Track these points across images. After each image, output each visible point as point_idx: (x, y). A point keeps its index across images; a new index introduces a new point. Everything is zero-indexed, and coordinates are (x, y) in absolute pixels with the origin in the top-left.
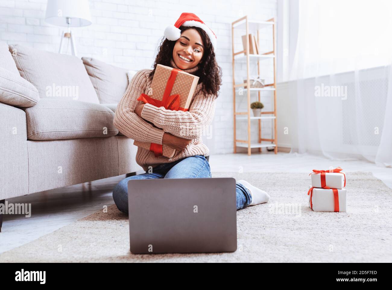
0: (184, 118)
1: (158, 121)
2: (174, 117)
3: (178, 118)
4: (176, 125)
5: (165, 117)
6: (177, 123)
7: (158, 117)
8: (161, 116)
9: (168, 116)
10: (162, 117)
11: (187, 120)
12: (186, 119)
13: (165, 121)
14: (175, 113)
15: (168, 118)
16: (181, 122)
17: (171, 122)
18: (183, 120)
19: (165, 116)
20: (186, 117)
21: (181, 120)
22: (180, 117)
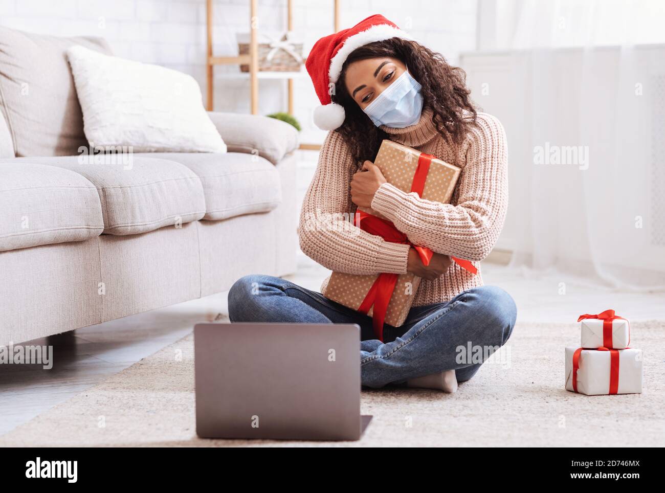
0: (453, 217)
1: (406, 217)
2: (436, 214)
3: (442, 215)
4: (438, 231)
5: (418, 211)
6: (440, 227)
7: (406, 208)
8: (411, 208)
9: (425, 211)
10: (414, 211)
11: (459, 222)
12: (456, 219)
13: (419, 220)
14: (437, 206)
15: (424, 213)
16: (448, 224)
17: (430, 224)
18: (451, 221)
19: (419, 209)
20: (458, 216)
21: (447, 221)
22: (447, 215)
